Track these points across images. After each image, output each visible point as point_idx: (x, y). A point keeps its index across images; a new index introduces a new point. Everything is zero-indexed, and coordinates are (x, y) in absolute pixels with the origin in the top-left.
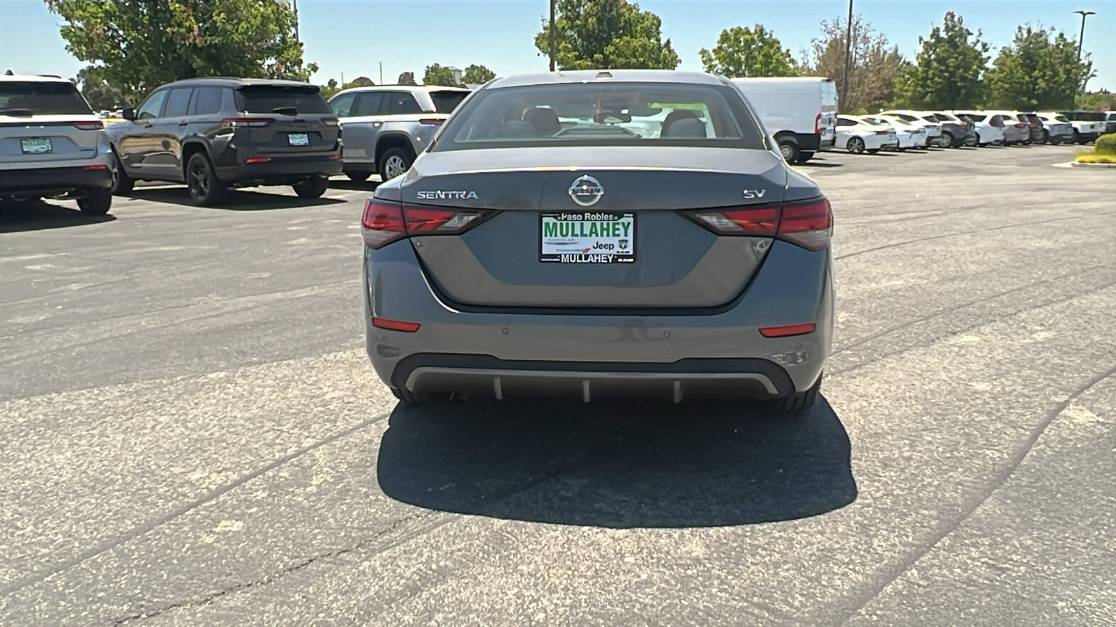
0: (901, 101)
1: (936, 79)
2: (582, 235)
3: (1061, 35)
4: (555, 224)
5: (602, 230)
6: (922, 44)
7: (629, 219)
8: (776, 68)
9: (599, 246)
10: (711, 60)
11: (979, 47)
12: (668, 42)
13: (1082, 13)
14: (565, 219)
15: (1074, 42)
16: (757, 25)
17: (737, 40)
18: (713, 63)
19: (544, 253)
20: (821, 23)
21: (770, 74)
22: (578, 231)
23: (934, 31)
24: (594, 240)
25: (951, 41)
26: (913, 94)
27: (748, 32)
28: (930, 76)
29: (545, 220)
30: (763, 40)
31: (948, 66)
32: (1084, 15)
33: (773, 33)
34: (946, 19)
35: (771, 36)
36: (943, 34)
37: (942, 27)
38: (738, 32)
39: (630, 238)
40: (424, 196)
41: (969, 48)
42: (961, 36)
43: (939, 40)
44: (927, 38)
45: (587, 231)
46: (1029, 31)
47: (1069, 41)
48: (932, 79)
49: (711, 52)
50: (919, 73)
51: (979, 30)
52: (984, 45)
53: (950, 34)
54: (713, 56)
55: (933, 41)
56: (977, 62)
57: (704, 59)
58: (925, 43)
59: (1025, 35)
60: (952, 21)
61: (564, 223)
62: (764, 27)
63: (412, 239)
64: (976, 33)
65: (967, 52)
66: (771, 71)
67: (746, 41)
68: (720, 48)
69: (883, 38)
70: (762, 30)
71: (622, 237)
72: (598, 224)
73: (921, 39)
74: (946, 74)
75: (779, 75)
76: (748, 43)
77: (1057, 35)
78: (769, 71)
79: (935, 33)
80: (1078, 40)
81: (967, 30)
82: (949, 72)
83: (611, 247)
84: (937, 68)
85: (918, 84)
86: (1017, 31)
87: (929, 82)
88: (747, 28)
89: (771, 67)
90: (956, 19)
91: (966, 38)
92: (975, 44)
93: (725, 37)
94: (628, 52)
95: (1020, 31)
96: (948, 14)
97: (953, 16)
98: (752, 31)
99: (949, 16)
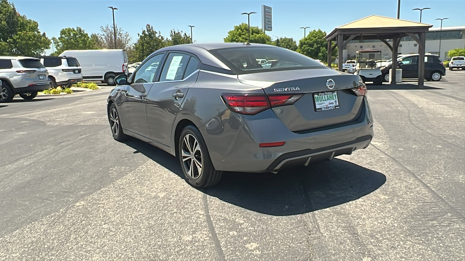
0: (135, 59)
1: (147, 50)
2: (326, 100)
3: (185, 34)
4: (318, 97)
5: (330, 98)
6: (140, 37)
7: (335, 93)
8: (89, 46)
9: (330, 104)
10: (58, 43)
11: (160, 38)
12: (44, 34)
13: (191, 26)
14: (321, 95)
15: (190, 37)
16: (77, 28)
17: (70, 34)
18: (59, 44)
19: (317, 108)
20: (101, 27)
21: (87, 48)
22: (324, 99)
23: (143, 31)
24: (328, 102)
25: (150, 35)
26: (139, 56)
27: (74, 30)
28: (145, 49)
29: (315, 96)
30: (81, 34)
31: (150, 45)
32: (191, 27)
33: (85, 31)
34: (147, 27)
35: (84, 32)
36: (147, 33)
37: (146, 30)
38: (69, 30)
39: (337, 100)
40: (278, 91)
41: (157, 38)
42: (153, 34)
43: (145, 35)
44: (141, 34)
45: (326, 99)
46: (175, 32)
47: (188, 36)
48: (146, 50)
49: (57, 39)
50: (140, 48)
51: (159, 32)
52: (162, 37)
53: (149, 33)
54: (59, 41)
55: (143, 35)
56: (161, 44)
57: (55, 42)
58: (141, 36)
59: (174, 34)
60: (149, 28)
61: (320, 96)
62: (81, 28)
63: (272, 108)
64: (158, 33)
65: (156, 39)
66: (87, 47)
67: (74, 34)
68: (61, 37)
69: (127, 34)
70: (80, 30)
71: (335, 100)
72: (328, 95)
73: (139, 34)
74: (151, 48)
75: (91, 49)
76: (75, 35)
77: (184, 34)
78: (86, 47)
79: (144, 32)
80: (191, 36)
81: (155, 31)
82: (151, 47)
83: (333, 103)
84: (146, 46)
85: (140, 52)
86: (171, 32)
87: (145, 51)
88: (73, 29)
89: (87, 46)
90: (150, 27)
91: (155, 35)
92: (159, 37)
93: (63, 32)
94: (27, 38)
95: (172, 32)
96: (147, 25)
97: (149, 26)
98: (76, 29)
99: (148, 26)
